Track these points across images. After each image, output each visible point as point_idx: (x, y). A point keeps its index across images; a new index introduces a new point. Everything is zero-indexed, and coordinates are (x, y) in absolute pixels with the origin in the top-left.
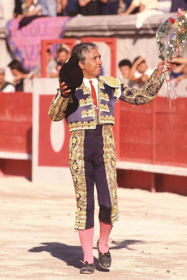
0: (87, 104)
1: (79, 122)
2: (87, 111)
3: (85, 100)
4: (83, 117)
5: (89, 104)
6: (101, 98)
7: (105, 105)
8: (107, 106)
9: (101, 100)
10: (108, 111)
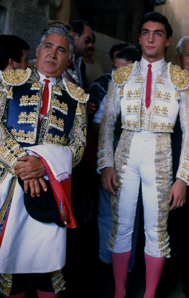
0: (30, 104)
1: (13, 129)
2: (28, 114)
3: (30, 97)
4: (19, 122)
5: (33, 104)
6: (53, 107)
7: (60, 119)
8: (61, 122)
9: (54, 109)
10: (62, 130)
